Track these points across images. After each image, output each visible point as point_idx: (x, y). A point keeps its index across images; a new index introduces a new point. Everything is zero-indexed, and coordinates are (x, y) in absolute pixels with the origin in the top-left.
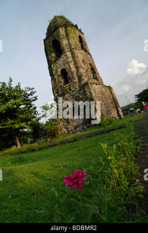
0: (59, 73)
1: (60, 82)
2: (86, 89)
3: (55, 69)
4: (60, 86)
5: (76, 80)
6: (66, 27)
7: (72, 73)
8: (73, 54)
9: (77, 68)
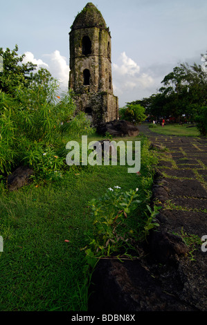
0: (82, 71)
1: (80, 79)
2: (104, 98)
3: (78, 64)
4: (80, 84)
5: (97, 85)
6: (101, 30)
7: (95, 78)
8: (100, 60)
9: (101, 76)
